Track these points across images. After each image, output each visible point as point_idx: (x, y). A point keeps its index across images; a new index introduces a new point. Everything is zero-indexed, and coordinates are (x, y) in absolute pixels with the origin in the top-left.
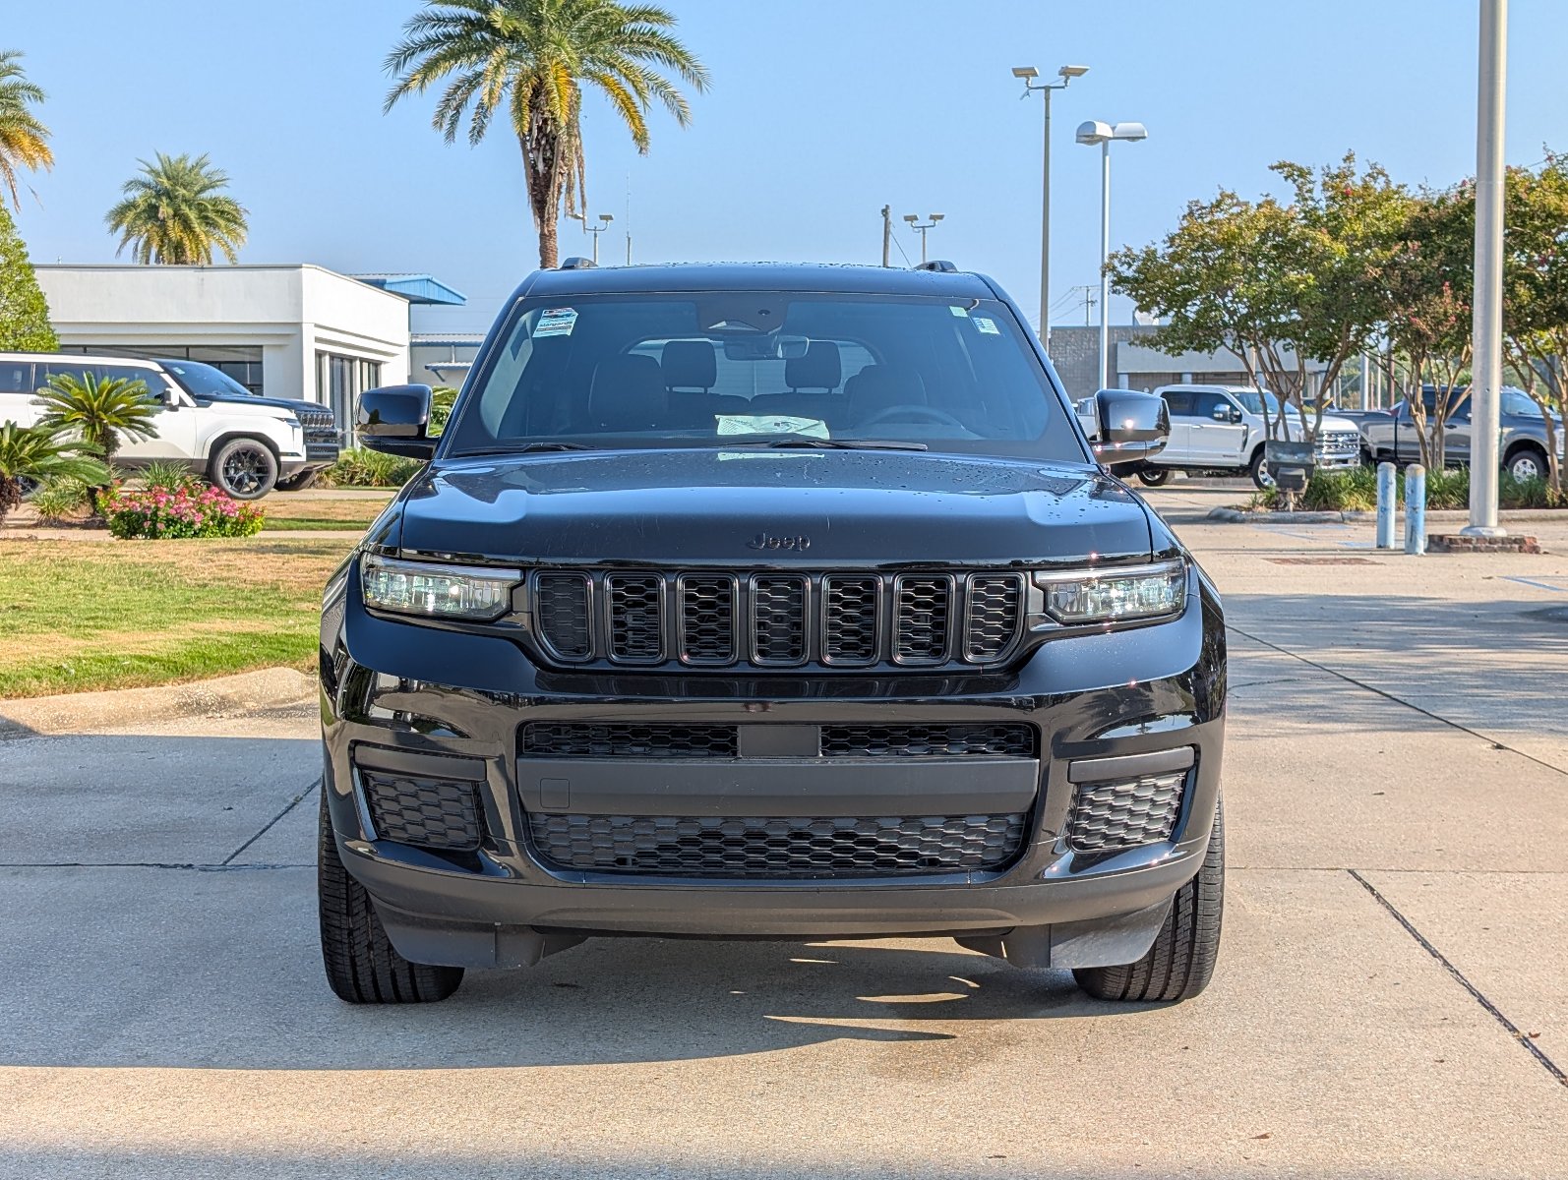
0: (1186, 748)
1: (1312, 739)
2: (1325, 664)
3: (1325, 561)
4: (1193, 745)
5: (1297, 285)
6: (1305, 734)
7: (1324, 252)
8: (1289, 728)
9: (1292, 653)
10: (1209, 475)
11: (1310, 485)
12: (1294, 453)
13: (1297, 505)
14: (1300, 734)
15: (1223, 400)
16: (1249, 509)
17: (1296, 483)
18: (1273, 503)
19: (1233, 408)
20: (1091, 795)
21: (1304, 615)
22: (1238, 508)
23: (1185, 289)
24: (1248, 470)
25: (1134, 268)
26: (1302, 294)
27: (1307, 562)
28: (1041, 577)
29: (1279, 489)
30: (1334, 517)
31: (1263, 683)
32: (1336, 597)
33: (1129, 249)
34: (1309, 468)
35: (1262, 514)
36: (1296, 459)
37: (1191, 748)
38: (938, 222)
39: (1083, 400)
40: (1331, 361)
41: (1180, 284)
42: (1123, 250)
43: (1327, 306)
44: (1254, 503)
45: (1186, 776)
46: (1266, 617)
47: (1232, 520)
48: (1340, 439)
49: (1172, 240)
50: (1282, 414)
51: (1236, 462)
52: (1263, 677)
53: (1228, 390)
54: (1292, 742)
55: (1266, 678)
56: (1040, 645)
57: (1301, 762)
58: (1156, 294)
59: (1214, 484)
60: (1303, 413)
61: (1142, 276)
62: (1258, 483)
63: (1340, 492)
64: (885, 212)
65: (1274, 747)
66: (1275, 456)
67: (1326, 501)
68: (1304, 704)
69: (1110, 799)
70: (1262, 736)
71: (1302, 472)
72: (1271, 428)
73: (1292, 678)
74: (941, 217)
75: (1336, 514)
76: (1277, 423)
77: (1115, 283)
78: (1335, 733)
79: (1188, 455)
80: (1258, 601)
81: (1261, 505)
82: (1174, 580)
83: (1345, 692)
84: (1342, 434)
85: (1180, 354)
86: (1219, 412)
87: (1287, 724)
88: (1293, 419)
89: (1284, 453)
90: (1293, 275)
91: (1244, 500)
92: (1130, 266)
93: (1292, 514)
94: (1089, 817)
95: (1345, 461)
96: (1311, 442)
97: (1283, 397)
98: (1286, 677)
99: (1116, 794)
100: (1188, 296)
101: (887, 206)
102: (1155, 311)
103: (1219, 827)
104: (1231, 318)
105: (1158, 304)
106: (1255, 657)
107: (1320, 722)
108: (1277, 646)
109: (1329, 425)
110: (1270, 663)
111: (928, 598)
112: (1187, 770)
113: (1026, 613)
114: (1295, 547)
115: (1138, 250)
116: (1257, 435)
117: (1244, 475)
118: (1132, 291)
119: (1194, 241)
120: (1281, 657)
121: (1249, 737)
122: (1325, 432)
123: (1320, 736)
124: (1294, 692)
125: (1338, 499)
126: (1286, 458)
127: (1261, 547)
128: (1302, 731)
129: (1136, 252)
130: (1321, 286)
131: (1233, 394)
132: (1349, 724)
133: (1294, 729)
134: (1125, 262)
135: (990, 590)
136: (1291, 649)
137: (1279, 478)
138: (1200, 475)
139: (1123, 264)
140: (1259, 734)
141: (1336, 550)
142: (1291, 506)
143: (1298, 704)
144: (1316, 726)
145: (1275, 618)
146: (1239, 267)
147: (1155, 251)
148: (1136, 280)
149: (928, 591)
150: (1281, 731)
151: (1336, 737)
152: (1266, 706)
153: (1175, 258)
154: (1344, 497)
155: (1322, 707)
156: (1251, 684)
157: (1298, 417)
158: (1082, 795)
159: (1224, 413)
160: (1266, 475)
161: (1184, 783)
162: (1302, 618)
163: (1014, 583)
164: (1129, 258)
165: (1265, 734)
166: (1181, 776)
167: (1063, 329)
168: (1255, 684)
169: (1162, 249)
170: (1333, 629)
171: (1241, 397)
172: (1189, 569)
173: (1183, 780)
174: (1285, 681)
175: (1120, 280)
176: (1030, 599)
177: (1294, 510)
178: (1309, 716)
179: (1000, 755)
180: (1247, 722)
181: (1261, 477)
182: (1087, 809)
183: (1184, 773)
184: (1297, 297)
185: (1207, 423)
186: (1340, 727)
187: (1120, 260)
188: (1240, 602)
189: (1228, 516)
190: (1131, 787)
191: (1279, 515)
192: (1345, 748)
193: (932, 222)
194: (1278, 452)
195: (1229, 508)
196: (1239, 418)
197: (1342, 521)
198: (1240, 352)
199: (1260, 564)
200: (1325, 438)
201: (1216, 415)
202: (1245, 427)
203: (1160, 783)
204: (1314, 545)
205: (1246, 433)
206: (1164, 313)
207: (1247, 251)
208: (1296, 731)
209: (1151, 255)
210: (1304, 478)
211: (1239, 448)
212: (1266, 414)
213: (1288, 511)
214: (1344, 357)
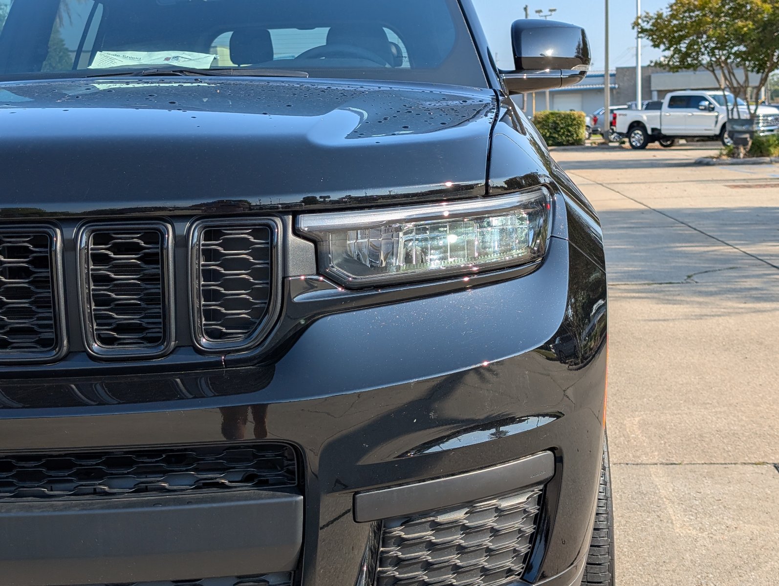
0: (541, 454)
1: (747, 317)
2: (760, 255)
3: (761, 186)
4: (552, 449)
5: (742, 28)
6: (742, 313)
7: (758, 9)
8: (731, 308)
9: (737, 247)
10: (698, 141)
11: (752, 143)
12: (743, 125)
13: (745, 155)
14: (739, 313)
15: (704, 99)
16: (717, 158)
17: (744, 142)
18: (732, 154)
19: (710, 103)
20: (398, 531)
21: (747, 220)
22: (712, 158)
23: (679, 35)
24: (718, 138)
25: (651, 23)
26: (746, 34)
27: (749, 187)
28: (307, 222)
29: (734, 146)
30: (765, 161)
31: (715, 271)
32: (767, 208)
33: (647, 13)
34: (752, 133)
35: (724, 160)
36: (744, 128)
37: (549, 452)
38: (553, 13)
39: (630, 103)
40: (763, 73)
41: (676, 32)
42: (644, 14)
43: (761, 42)
44: (721, 154)
45: (544, 490)
46: (721, 222)
47: (708, 164)
48: (770, 118)
49: (671, 6)
50: (736, 104)
51: (711, 133)
52: (715, 266)
53: (707, 94)
54: (732, 321)
55: (718, 266)
56: (311, 321)
57: (738, 339)
58: (662, 37)
59: (701, 146)
60: (748, 105)
61: (655, 28)
62: (724, 144)
63: (770, 146)
64: (525, 9)
65: (719, 325)
66: (732, 127)
67: (761, 152)
68: (743, 287)
69: (428, 535)
70: (710, 316)
71: (747, 136)
72: (730, 112)
73: (735, 266)
74: (555, 10)
75: (767, 159)
76: (732, 110)
77: (639, 32)
78: (764, 311)
79: (685, 130)
80: (718, 212)
81: (724, 155)
82: (532, 217)
83: (772, 277)
84: (770, 116)
85: (677, 71)
86: (702, 106)
87: (730, 304)
88: (743, 108)
89: (738, 125)
90: (740, 24)
91: (714, 153)
92: (648, 22)
93: (742, 160)
94: (398, 562)
95: (772, 131)
96: (753, 119)
97: (736, 96)
98: (731, 266)
99: (436, 527)
100: (681, 38)
101: (527, 6)
102: (662, 47)
103: (606, 514)
104: (706, 50)
105: (664, 44)
106: (713, 251)
107: (754, 302)
108: (727, 242)
109: (762, 111)
110: (722, 255)
111: (132, 259)
112: (546, 483)
113: (284, 278)
114: (742, 178)
115: (652, 14)
116: (723, 118)
117: (717, 140)
118: (649, 36)
119: (683, 7)
120: (729, 250)
121: (701, 317)
122: (761, 115)
123: (753, 314)
124: (736, 277)
125: (768, 150)
126: (738, 128)
127: (722, 178)
128: (740, 310)
129: (651, 14)
130: (757, 28)
131: (710, 96)
132: (775, 303)
133: (734, 308)
134: (646, 21)
135: (229, 244)
136: (737, 244)
137: (734, 139)
138: (693, 141)
139: (644, 21)
140: (709, 314)
141: (766, 179)
142: (742, 155)
143: (739, 286)
144: (750, 305)
145: (728, 223)
146: (709, 20)
147: (662, 14)
148: (651, 30)
149: (132, 248)
150: (725, 310)
151: (766, 315)
152: (716, 289)
153: (673, 17)
154: (772, 150)
155: (756, 289)
156: (706, 272)
157: (746, 107)
158: (385, 533)
159: (705, 106)
160: (729, 140)
161: (542, 501)
162: (745, 222)
163: (267, 232)
164: (647, 18)
165: (713, 314)
166: (537, 490)
167: (622, 69)
168: (709, 271)
169: (666, 13)
170: (766, 229)
171: (714, 97)
172: (554, 202)
173: (540, 496)
174: (731, 268)
175: (643, 31)
176: (290, 257)
177: (744, 157)
178: (746, 297)
179: (247, 489)
180: (700, 303)
181: (726, 141)
182: (394, 551)
183: (541, 487)
184: (743, 35)
185: (696, 112)
186: (768, 306)
187: (642, 20)
188: (706, 213)
189: (705, 162)
190: (459, 515)
191: (735, 160)
192: (772, 325)
193: (550, 13)
194: (733, 125)
195: (707, 158)
196: (713, 109)
197: (771, 163)
198: (711, 69)
199: (720, 188)
200: (761, 118)
201: (701, 107)
202: (716, 114)
203: (505, 504)
204: (754, 176)
205: (717, 117)
206: (668, 49)
207: (714, 11)
208: (737, 310)
209: (660, 16)
210: (749, 139)
211: (713, 125)
212: (727, 106)
213: (740, 158)
214: (771, 70)
